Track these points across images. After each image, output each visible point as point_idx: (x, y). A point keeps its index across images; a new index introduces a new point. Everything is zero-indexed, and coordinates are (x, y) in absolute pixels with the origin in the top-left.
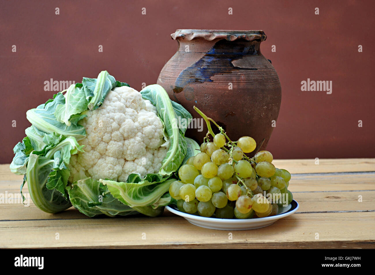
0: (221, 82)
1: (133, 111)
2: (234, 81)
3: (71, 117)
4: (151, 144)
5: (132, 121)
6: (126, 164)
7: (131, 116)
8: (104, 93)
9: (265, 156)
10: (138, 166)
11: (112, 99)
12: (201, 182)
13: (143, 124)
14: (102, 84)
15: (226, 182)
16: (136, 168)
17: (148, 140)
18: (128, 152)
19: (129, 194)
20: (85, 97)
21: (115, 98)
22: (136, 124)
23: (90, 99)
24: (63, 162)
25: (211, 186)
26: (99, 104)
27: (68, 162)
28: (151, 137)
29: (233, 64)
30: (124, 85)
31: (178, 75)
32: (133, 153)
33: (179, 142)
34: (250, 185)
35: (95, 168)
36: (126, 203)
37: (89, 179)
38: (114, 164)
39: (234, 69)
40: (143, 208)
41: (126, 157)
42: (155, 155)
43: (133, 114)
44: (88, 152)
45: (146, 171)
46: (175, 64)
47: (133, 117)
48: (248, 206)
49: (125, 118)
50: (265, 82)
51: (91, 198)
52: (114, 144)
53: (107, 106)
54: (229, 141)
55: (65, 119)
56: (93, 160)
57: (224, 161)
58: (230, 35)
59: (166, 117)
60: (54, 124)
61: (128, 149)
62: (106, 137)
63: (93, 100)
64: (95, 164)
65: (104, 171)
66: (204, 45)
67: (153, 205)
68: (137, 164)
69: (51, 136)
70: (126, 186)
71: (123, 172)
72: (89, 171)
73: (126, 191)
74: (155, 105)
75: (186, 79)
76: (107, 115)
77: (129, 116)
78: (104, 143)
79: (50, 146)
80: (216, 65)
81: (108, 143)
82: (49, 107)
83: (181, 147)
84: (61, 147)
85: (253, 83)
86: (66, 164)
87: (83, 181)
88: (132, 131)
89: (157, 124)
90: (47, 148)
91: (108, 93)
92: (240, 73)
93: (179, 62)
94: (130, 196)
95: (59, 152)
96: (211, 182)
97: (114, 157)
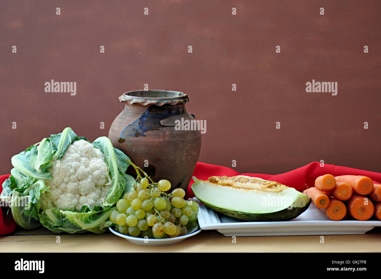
0: (151, 136)
1: (86, 160)
2: (161, 136)
3: (41, 166)
4: (99, 183)
5: (85, 167)
6: (81, 198)
7: (84, 163)
8: (65, 147)
9: (178, 193)
10: (89, 199)
11: (70, 152)
12: (130, 213)
13: (93, 169)
14: (64, 140)
15: (148, 213)
16: (88, 201)
17: (97, 180)
18: (82, 190)
19: (82, 220)
20: (51, 151)
21: (73, 151)
22: (88, 169)
23: (55, 153)
24: (35, 198)
25: (137, 216)
26: (61, 156)
27: (38, 199)
28: (99, 178)
29: (161, 123)
30: (81, 139)
31: (121, 130)
32: (85, 190)
33: (119, 181)
34: (164, 215)
35: (59, 201)
36: (79, 226)
37: (54, 209)
38: (72, 198)
39: (161, 127)
40: (93, 229)
41: (80, 193)
42: (103, 190)
43: (86, 162)
44: (54, 190)
45: (95, 202)
46: (121, 121)
47: (86, 164)
48: (160, 231)
49: (80, 165)
50: (185, 135)
51: (56, 222)
52: (71, 184)
53: (67, 157)
54: (152, 183)
55: (37, 167)
56: (57, 195)
57: (146, 199)
58: (159, 102)
59: (110, 163)
60: (30, 169)
61: (81, 188)
62: (66, 179)
63: (57, 154)
64: (59, 198)
65: (65, 203)
66: (141, 108)
67: (100, 227)
68: (89, 198)
69: (28, 178)
70: (79, 215)
71: (79, 203)
72: (55, 203)
73: (79, 219)
74: (103, 153)
75: (127, 133)
76: (67, 164)
77: (83, 164)
78: (64, 183)
79: (27, 186)
80: (148, 123)
81: (67, 183)
82: (27, 156)
83: (121, 185)
84: (34, 187)
85: (175, 137)
86: (37, 200)
87: (49, 210)
88: (85, 175)
89: (103, 169)
90: (24, 187)
91: (68, 147)
92: (165, 130)
93: (123, 120)
94: (82, 222)
95: (32, 190)
96: (137, 213)
97: (71, 193)
